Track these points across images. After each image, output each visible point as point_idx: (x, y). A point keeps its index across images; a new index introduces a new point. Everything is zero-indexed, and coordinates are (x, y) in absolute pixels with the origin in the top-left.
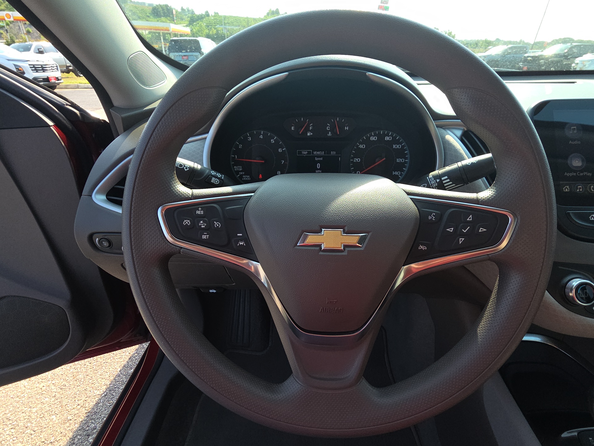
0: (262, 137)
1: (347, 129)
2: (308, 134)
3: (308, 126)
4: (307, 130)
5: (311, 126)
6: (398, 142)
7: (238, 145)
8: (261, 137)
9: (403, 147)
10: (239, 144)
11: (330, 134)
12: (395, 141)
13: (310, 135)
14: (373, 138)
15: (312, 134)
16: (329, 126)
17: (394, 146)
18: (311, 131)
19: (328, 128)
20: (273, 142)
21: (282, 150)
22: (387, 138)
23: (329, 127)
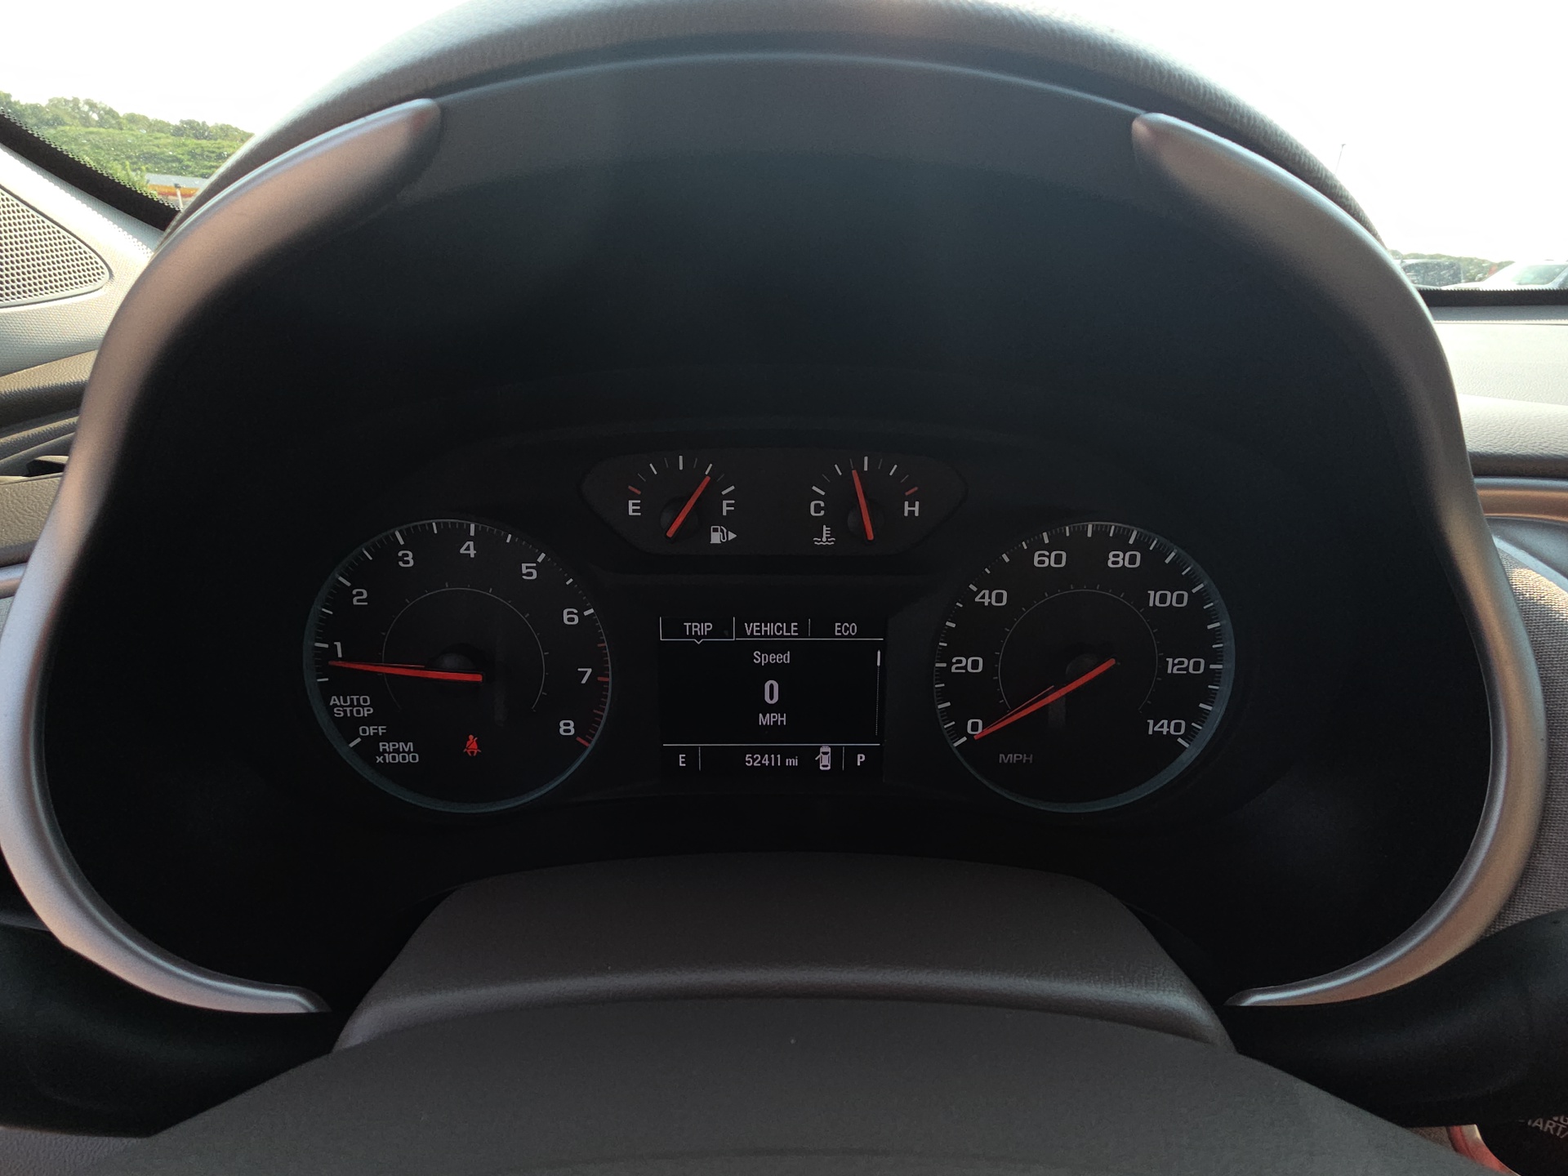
0: (472, 553)
1: (912, 513)
2: (716, 538)
3: (711, 500)
4: (707, 515)
5: (728, 496)
6: (1172, 579)
7: (347, 593)
8: (469, 549)
9: (1197, 600)
10: (353, 587)
11: (825, 538)
12: (1156, 573)
13: (725, 545)
14: (1045, 560)
15: (732, 536)
16: (819, 497)
17: (1154, 598)
18: (728, 523)
19: (818, 508)
20: (530, 574)
21: (580, 615)
22: (1118, 560)
23: (822, 504)
